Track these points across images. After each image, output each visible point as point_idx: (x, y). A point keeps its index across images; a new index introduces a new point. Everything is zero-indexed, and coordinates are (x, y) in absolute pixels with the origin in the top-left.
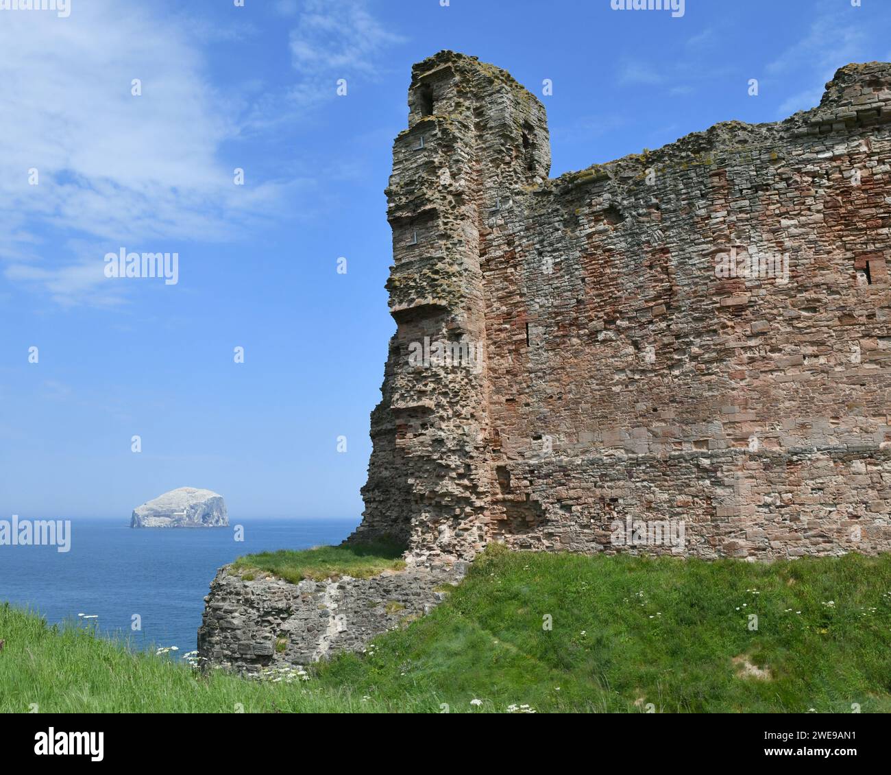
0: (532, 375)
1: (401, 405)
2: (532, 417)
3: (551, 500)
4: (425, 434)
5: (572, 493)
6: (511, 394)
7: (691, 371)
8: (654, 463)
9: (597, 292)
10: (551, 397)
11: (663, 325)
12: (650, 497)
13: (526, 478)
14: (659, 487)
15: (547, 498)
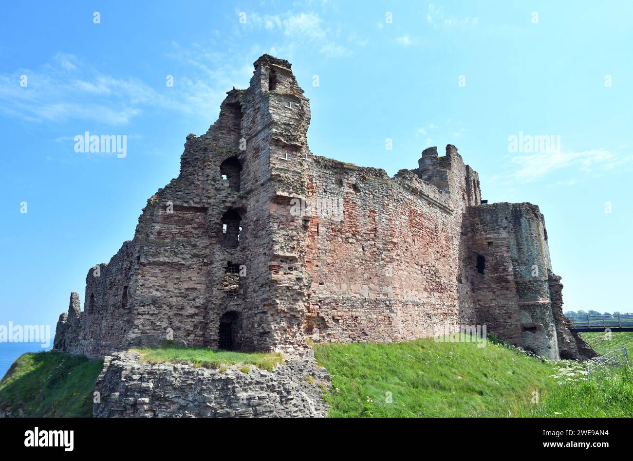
0: (320, 251)
1: (281, 253)
2: (320, 273)
3: (330, 317)
4: (292, 274)
5: (339, 313)
6: (310, 259)
7: (383, 265)
8: (371, 301)
9: (349, 220)
10: (329, 264)
11: (373, 243)
12: (370, 316)
13: (317, 304)
14: (374, 312)
15: (327, 315)
